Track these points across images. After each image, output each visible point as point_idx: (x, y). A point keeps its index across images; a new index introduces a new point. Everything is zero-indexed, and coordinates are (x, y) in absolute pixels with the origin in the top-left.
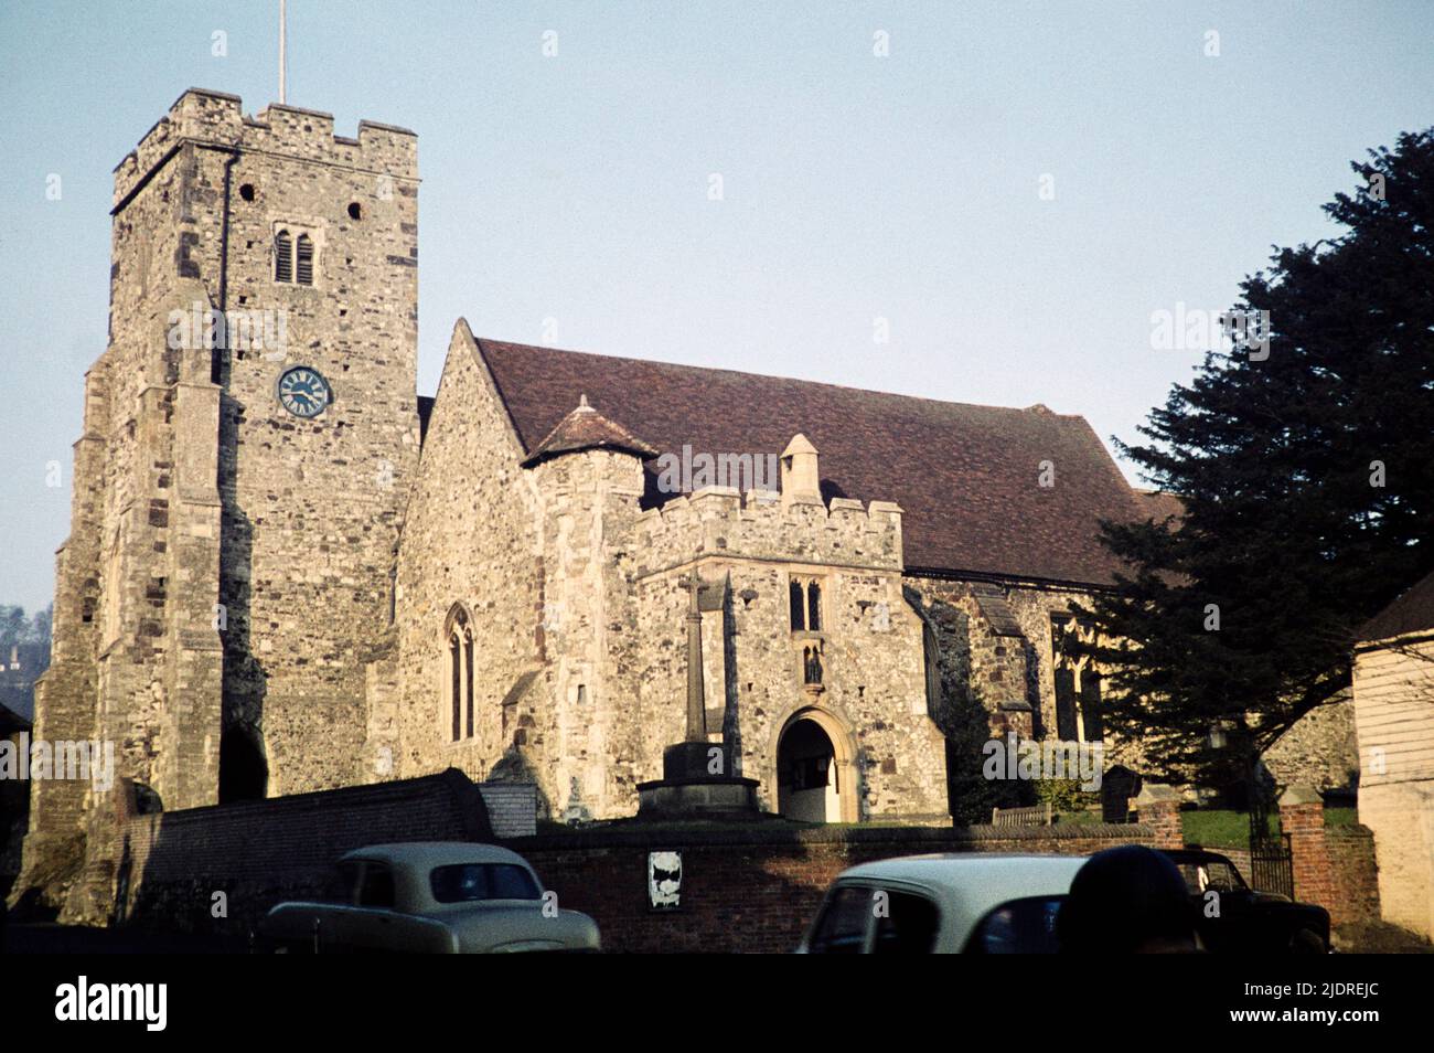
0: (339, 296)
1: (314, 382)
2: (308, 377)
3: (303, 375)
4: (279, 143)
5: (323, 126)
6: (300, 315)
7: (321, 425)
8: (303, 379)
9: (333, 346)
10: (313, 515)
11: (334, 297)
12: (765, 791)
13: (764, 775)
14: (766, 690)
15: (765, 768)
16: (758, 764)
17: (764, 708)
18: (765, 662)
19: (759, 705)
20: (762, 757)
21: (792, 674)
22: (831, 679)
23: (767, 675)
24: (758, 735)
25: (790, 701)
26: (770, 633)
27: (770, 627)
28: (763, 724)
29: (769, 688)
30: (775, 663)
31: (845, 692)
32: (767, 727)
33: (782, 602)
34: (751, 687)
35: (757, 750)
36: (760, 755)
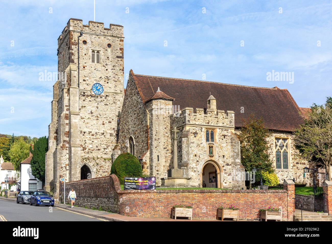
12: (199, 180)
13: (199, 176)
14: (199, 156)
15: (199, 174)
16: (197, 174)
17: (199, 160)
18: (199, 150)
19: (198, 159)
20: (198, 172)
21: (206, 152)
22: (216, 153)
23: (200, 153)
24: (197, 167)
25: (205, 159)
26: (200, 143)
27: (200, 141)
28: (198, 164)
29: (200, 156)
30: (202, 150)
31: (219, 157)
32: (199, 165)
33: (204, 135)
34: (196, 155)
35: (197, 170)
36: (198, 171)
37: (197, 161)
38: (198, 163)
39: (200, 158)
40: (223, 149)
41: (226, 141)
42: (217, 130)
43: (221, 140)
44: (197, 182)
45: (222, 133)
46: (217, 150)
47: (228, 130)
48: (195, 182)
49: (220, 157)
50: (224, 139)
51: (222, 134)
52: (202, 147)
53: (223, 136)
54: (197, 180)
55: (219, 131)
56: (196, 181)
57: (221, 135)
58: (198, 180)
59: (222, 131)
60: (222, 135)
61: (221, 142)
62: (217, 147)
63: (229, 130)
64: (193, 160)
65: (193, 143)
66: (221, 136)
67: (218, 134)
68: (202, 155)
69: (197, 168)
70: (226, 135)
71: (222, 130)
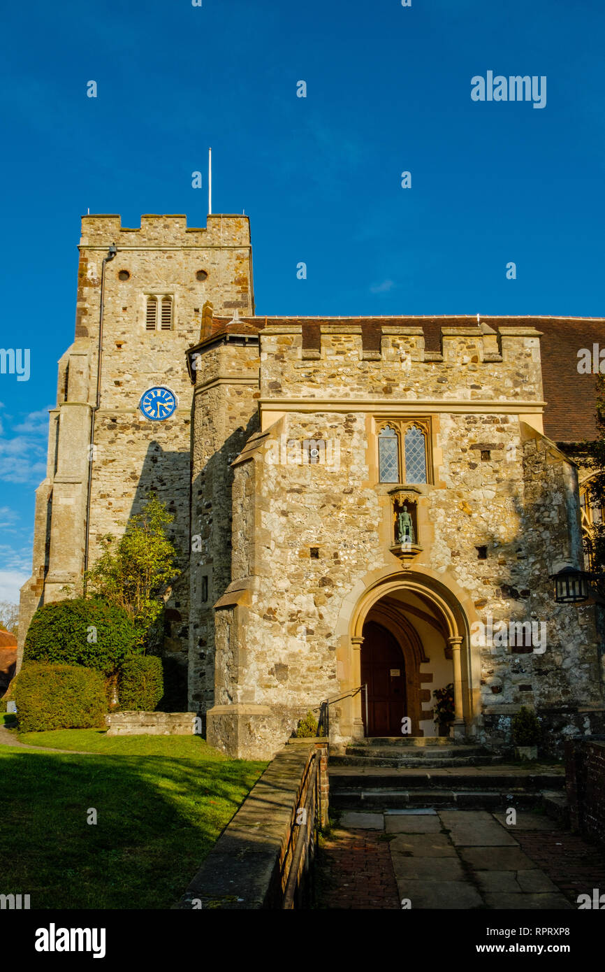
0: (189, 335)
1: (167, 396)
2: (162, 393)
3: (159, 392)
4: (146, 240)
5: (177, 223)
6: (159, 351)
7: (171, 424)
8: (159, 395)
9: (182, 369)
10: (164, 488)
11: (184, 336)
12: (330, 677)
13: (330, 657)
14: (336, 555)
15: (331, 648)
16: (321, 645)
17: (332, 577)
18: (335, 523)
19: (325, 572)
20: (329, 635)
21: (375, 535)
22: (434, 538)
23: (338, 537)
24: (323, 610)
25: (371, 568)
26: (343, 488)
27: (342, 480)
28: (329, 596)
29: (341, 553)
30: (351, 522)
31: (453, 555)
32: (336, 600)
33: (363, 452)
34: (315, 554)
35: (321, 628)
36: (325, 633)
37: (325, 582)
38: (327, 590)
39: (338, 563)
40: (475, 515)
41: (496, 472)
42: (442, 422)
43: (463, 472)
44: (323, 688)
45: (471, 435)
46: (441, 519)
47: (505, 421)
48: (308, 689)
49: (458, 554)
50: (481, 464)
51: (471, 440)
52: (350, 511)
53: (478, 452)
54: (320, 677)
55: (455, 426)
56: (317, 682)
57: (465, 443)
58: (325, 681)
59: (467, 426)
60: (472, 448)
61: (464, 481)
62: (439, 504)
63: (512, 419)
64: (299, 576)
65: (299, 491)
66: (464, 451)
67: (445, 442)
68: (353, 551)
69: (321, 616)
70: (495, 445)
71: (471, 421)
